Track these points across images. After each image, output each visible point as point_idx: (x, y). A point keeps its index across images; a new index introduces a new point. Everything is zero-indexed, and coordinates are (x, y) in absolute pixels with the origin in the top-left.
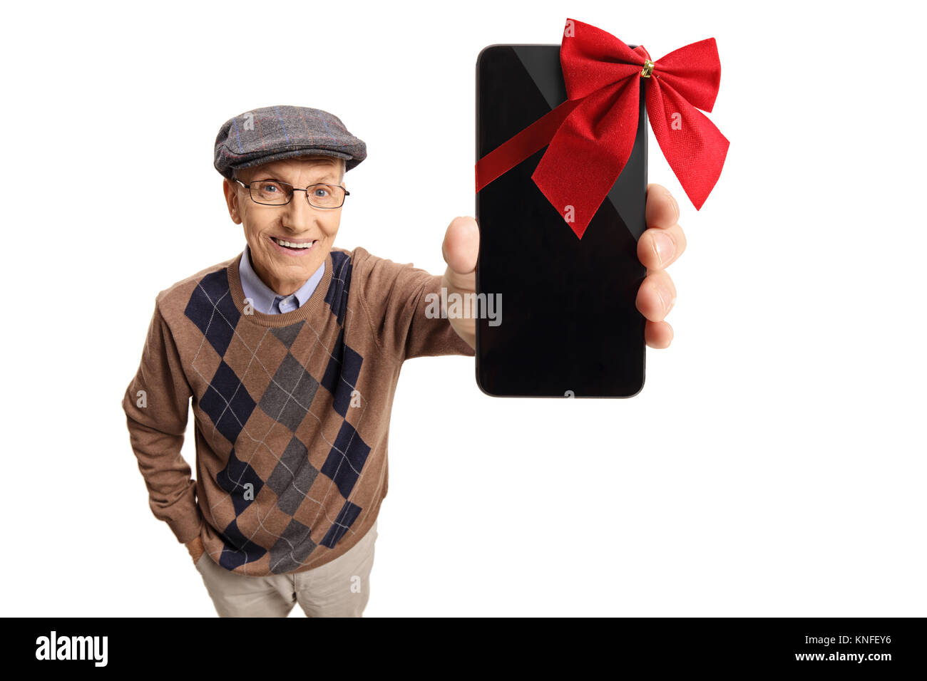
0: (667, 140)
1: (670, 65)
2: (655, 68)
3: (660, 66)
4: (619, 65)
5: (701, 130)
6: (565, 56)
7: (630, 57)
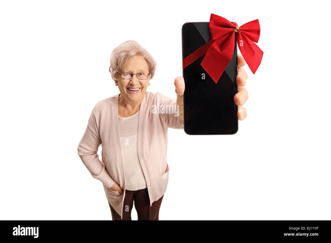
0: (244, 52)
1: (244, 28)
2: (239, 29)
3: (241, 28)
4: (228, 28)
5: (255, 49)
6: (211, 26)
7: (232, 26)
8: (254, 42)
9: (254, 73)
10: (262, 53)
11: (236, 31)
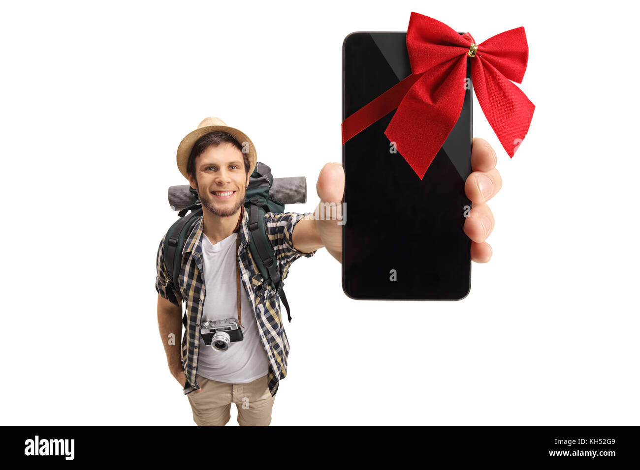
0: (488, 104)
1: (490, 47)
2: (478, 50)
3: (482, 48)
4: (451, 47)
5: (513, 97)
6: (410, 40)
7: (459, 41)
8: (513, 82)
9: (511, 154)
10: (531, 107)
11: (470, 53)
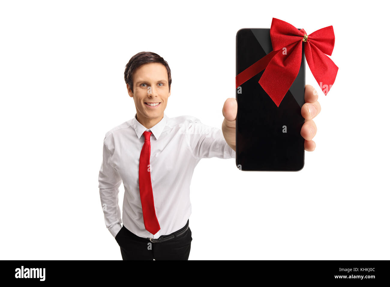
0: (313, 67)
1: (314, 37)
2: (308, 38)
4: (294, 37)
5: (327, 63)
6: (272, 33)
7: (298, 33)
8: (327, 55)
10: (337, 68)
11: (304, 40)
